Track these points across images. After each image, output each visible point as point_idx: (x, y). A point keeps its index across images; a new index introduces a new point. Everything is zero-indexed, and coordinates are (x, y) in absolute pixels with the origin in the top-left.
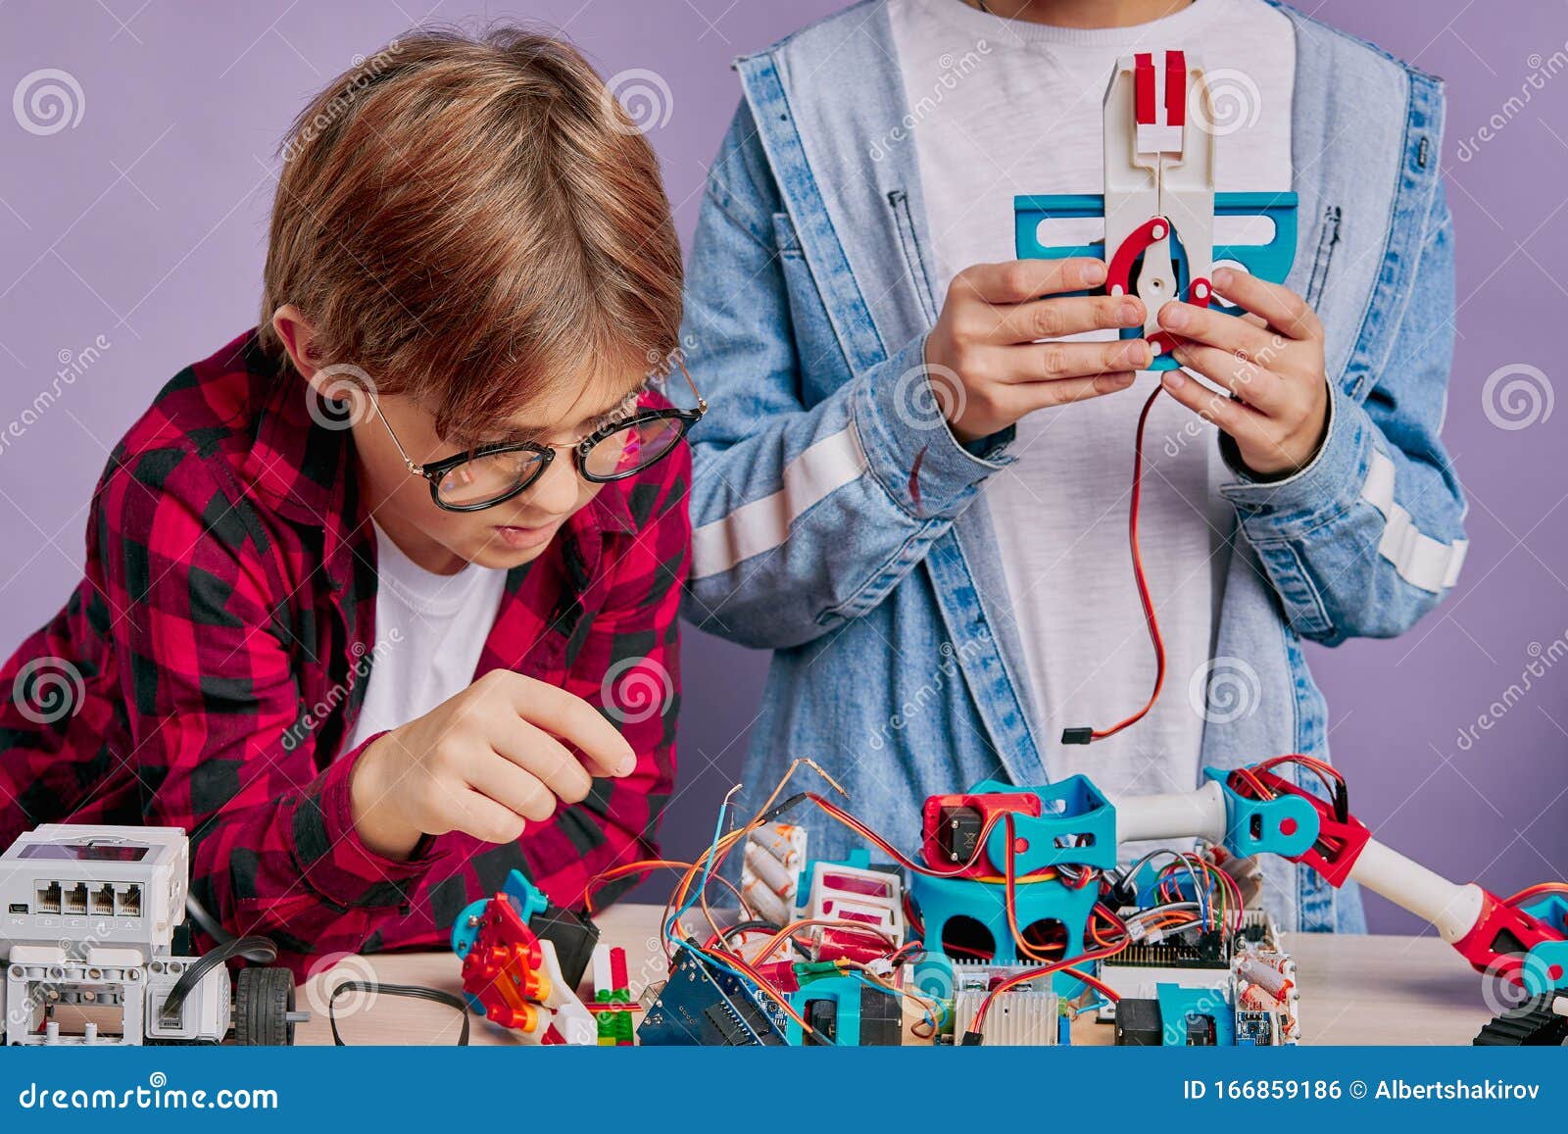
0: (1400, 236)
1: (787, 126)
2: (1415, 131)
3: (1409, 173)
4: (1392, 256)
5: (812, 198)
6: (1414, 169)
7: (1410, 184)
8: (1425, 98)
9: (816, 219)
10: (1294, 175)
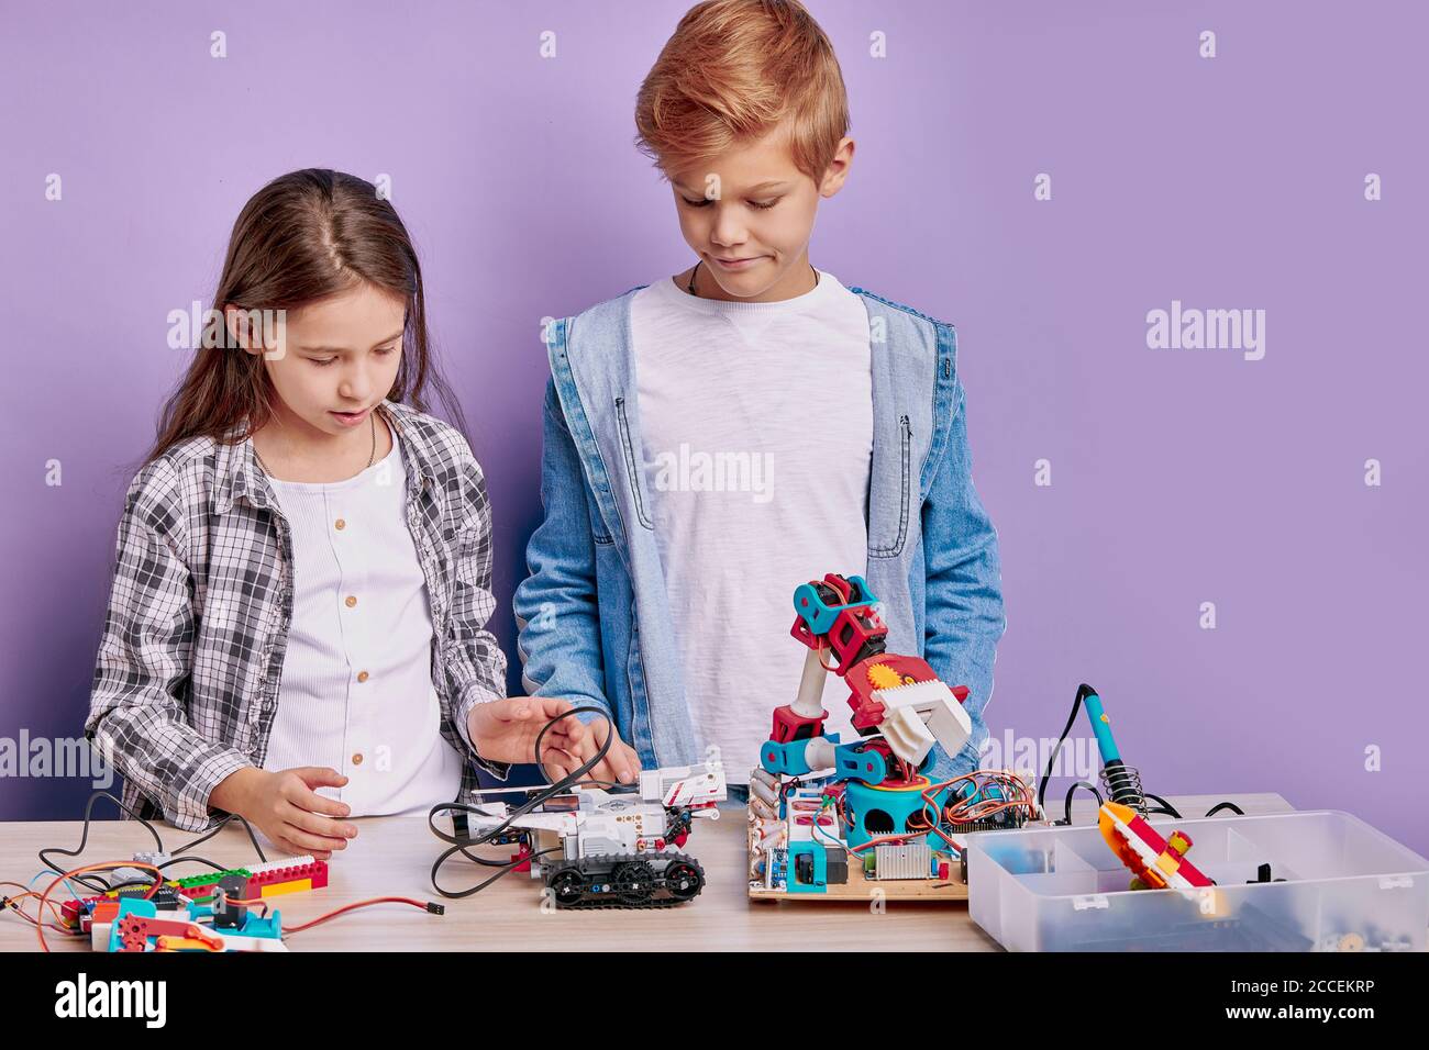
0: (940, 419)
1: (564, 361)
2: (942, 356)
3: (941, 381)
4: (938, 431)
5: (575, 399)
6: (943, 378)
7: (942, 387)
8: (945, 335)
9: (575, 411)
10: (873, 383)
